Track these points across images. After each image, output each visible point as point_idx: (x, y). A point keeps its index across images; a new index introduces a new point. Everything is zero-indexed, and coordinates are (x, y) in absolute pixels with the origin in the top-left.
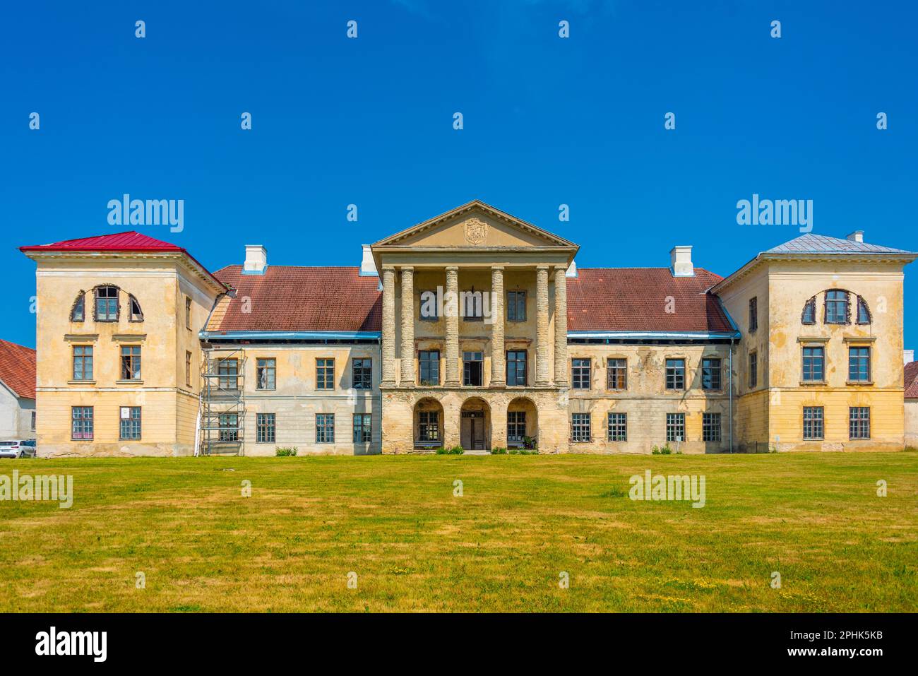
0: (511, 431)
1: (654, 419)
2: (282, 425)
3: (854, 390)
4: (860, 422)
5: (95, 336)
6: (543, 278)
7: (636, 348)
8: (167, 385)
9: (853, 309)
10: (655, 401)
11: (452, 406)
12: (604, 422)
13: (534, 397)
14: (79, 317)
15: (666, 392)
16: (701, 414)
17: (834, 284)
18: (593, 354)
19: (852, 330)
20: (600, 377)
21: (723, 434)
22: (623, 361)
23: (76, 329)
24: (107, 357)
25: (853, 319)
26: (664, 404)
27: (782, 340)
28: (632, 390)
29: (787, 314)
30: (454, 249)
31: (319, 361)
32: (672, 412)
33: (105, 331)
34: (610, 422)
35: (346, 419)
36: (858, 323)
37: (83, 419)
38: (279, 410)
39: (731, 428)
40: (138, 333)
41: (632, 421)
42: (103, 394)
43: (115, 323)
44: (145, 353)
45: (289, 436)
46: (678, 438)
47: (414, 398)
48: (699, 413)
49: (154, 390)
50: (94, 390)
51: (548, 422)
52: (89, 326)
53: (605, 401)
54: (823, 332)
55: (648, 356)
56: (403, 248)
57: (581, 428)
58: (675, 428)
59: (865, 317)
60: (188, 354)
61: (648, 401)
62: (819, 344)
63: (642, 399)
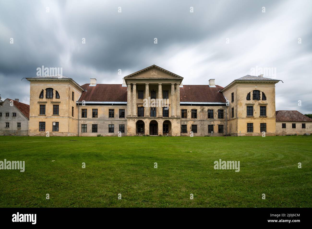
0: (164, 129)
1: (205, 126)
2: (99, 128)
3: (262, 118)
4: (263, 127)
5: (46, 102)
6: (173, 87)
7: (199, 107)
8: (66, 116)
9: (261, 96)
10: (205, 122)
11: (147, 123)
12: (190, 127)
13: (171, 120)
14: (42, 97)
15: (208, 119)
16: (218, 125)
17: (256, 89)
18: (187, 108)
19: (261, 102)
20: (189, 115)
21: (224, 131)
22: (196, 110)
23: (41, 100)
24: (49, 109)
25: (261, 98)
26: (207, 122)
27: (241, 104)
28: (198, 118)
29: (242, 97)
30: (148, 78)
31: (110, 110)
32: (210, 125)
33: (49, 101)
34: (192, 127)
35: (117, 126)
36: (263, 100)
37: (42, 125)
38: (98, 123)
39: (226, 129)
40: (58, 102)
41: (199, 127)
42: (48, 118)
43: (52, 99)
44: (60, 107)
45: (101, 131)
46: (212, 132)
47: (136, 120)
48: (217, 125)
49: (62, 117)
50: (46, 117)
51: (175, 127)
52: (44, 100)
53: (191, 121)
54: (252, 102)
55: (203, 109)
56: (133, 78)
57: (184, 129)
58: (211, 129)
59: (264, 98)
60: (73, 108)
61: (203, 122)
62: (251, 106)
63: (201, 121)
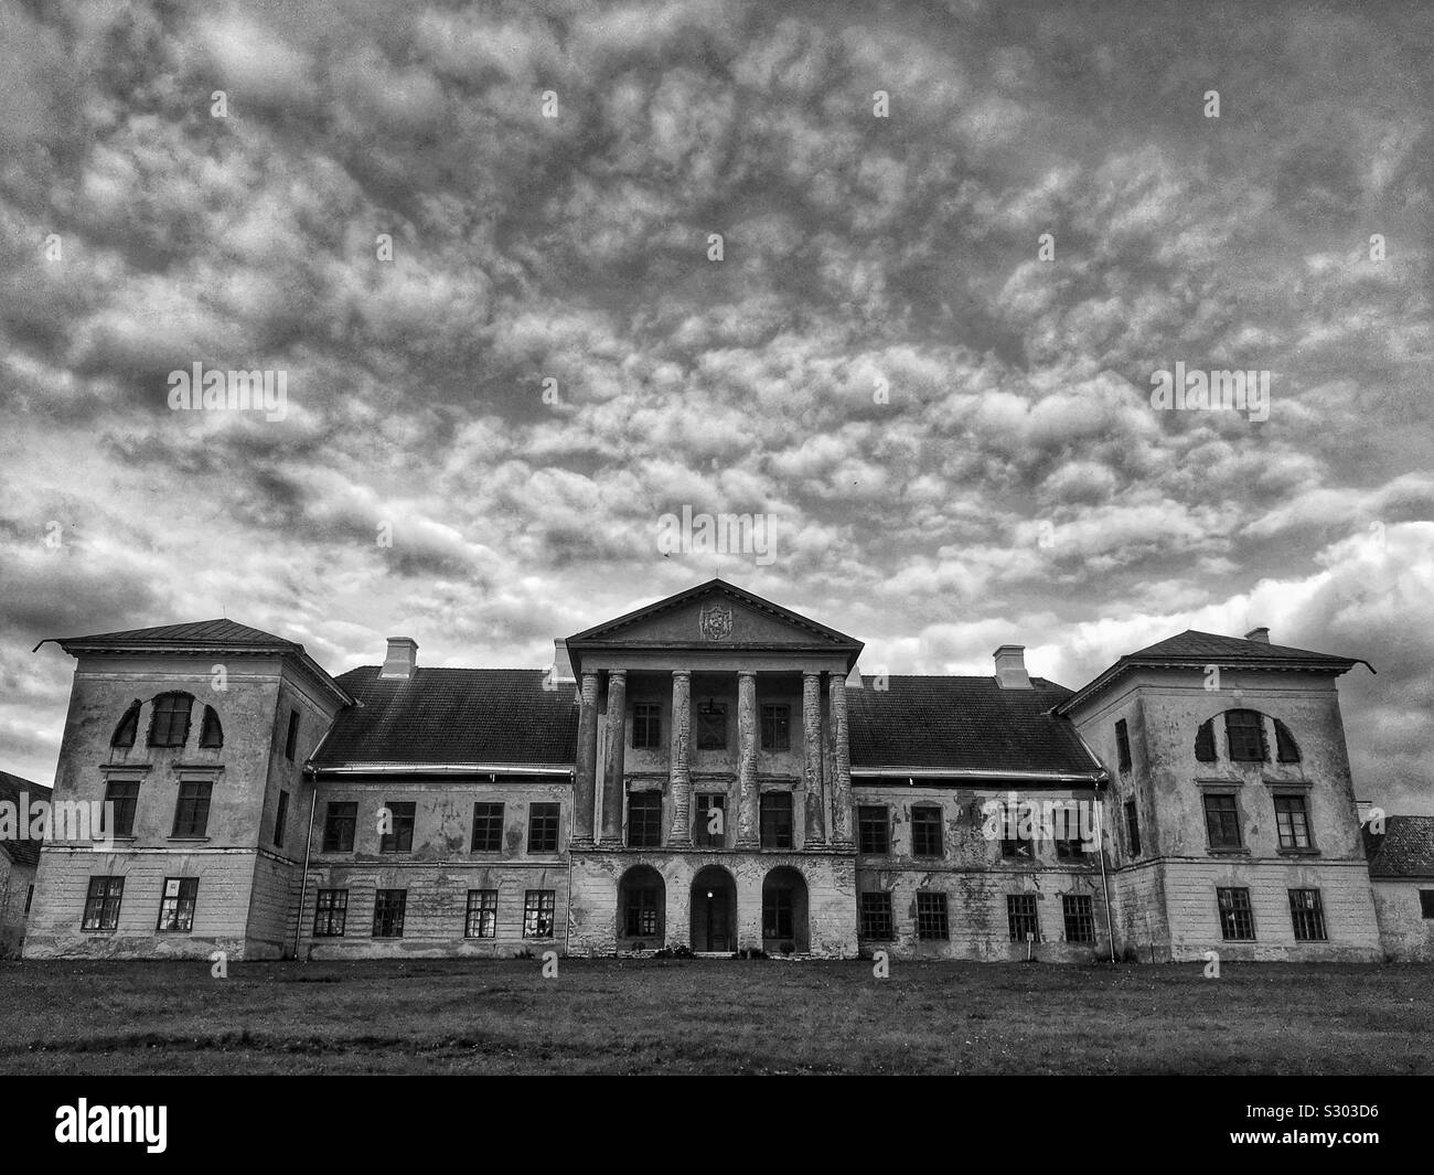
0: (768, 920)
1: (989, 903)
2: (415, 908)
3: (1291, 862)
4: (1307, 916)
5: (148, 768)
6: (810, 688)
7: (954, 792)
8: (243, 844)
9: (1271, 739)
10: (988, 876)
11: (678, 880)
12: (911, 908)
13: (804, 867)
14: (126, 739)
15: (1003, 862)
16: (1060, 897)
17: (1238, 701)
18: (890, 801)
19: (1273, 769)
20: (902, 838)
21: (1097, 931)
22: (937, 812)
23: (119, 757)
24: (158, 799)
25: (1273, 752)
26: (1001, 879)
27: (1171, 785)
28: (951, 858)
29: (1172, 745)
30: (685, 646)
31: (480, 808)
32: (1014, 893)
33: (163, 760)
34: (921, 908)
35: (516, 899)
36: (1281, 759)
38: (412, 884)
39: (1108, 922)
40: (211, 764)
41: (956, 905)
42: (143, 858)
43: (178, 749)
44: (217, 796)
45: (424, 927)
46: (1030, 936)
47: (619, 867)
48: (1056, 895)
49: (222, 851)
50: (129, 851)
51: (827, 906)
52: (139, 753)
53: (912, 874)
54: (1230, 773)
55: (973, 805)
56: (613, 642)
57: (875, 918)
58: (1022, 920)
59: (1290, 752)
60: (284, 796)
61: (977, 875)
62: (1226, 791)
63: (967, 871)
